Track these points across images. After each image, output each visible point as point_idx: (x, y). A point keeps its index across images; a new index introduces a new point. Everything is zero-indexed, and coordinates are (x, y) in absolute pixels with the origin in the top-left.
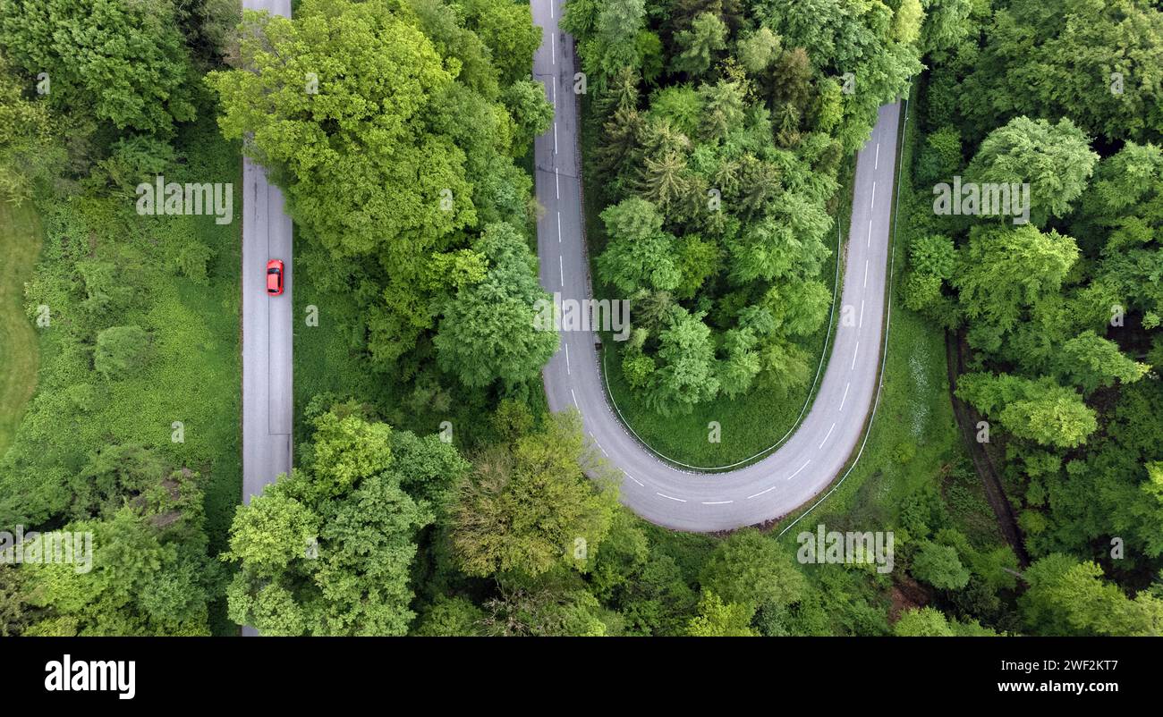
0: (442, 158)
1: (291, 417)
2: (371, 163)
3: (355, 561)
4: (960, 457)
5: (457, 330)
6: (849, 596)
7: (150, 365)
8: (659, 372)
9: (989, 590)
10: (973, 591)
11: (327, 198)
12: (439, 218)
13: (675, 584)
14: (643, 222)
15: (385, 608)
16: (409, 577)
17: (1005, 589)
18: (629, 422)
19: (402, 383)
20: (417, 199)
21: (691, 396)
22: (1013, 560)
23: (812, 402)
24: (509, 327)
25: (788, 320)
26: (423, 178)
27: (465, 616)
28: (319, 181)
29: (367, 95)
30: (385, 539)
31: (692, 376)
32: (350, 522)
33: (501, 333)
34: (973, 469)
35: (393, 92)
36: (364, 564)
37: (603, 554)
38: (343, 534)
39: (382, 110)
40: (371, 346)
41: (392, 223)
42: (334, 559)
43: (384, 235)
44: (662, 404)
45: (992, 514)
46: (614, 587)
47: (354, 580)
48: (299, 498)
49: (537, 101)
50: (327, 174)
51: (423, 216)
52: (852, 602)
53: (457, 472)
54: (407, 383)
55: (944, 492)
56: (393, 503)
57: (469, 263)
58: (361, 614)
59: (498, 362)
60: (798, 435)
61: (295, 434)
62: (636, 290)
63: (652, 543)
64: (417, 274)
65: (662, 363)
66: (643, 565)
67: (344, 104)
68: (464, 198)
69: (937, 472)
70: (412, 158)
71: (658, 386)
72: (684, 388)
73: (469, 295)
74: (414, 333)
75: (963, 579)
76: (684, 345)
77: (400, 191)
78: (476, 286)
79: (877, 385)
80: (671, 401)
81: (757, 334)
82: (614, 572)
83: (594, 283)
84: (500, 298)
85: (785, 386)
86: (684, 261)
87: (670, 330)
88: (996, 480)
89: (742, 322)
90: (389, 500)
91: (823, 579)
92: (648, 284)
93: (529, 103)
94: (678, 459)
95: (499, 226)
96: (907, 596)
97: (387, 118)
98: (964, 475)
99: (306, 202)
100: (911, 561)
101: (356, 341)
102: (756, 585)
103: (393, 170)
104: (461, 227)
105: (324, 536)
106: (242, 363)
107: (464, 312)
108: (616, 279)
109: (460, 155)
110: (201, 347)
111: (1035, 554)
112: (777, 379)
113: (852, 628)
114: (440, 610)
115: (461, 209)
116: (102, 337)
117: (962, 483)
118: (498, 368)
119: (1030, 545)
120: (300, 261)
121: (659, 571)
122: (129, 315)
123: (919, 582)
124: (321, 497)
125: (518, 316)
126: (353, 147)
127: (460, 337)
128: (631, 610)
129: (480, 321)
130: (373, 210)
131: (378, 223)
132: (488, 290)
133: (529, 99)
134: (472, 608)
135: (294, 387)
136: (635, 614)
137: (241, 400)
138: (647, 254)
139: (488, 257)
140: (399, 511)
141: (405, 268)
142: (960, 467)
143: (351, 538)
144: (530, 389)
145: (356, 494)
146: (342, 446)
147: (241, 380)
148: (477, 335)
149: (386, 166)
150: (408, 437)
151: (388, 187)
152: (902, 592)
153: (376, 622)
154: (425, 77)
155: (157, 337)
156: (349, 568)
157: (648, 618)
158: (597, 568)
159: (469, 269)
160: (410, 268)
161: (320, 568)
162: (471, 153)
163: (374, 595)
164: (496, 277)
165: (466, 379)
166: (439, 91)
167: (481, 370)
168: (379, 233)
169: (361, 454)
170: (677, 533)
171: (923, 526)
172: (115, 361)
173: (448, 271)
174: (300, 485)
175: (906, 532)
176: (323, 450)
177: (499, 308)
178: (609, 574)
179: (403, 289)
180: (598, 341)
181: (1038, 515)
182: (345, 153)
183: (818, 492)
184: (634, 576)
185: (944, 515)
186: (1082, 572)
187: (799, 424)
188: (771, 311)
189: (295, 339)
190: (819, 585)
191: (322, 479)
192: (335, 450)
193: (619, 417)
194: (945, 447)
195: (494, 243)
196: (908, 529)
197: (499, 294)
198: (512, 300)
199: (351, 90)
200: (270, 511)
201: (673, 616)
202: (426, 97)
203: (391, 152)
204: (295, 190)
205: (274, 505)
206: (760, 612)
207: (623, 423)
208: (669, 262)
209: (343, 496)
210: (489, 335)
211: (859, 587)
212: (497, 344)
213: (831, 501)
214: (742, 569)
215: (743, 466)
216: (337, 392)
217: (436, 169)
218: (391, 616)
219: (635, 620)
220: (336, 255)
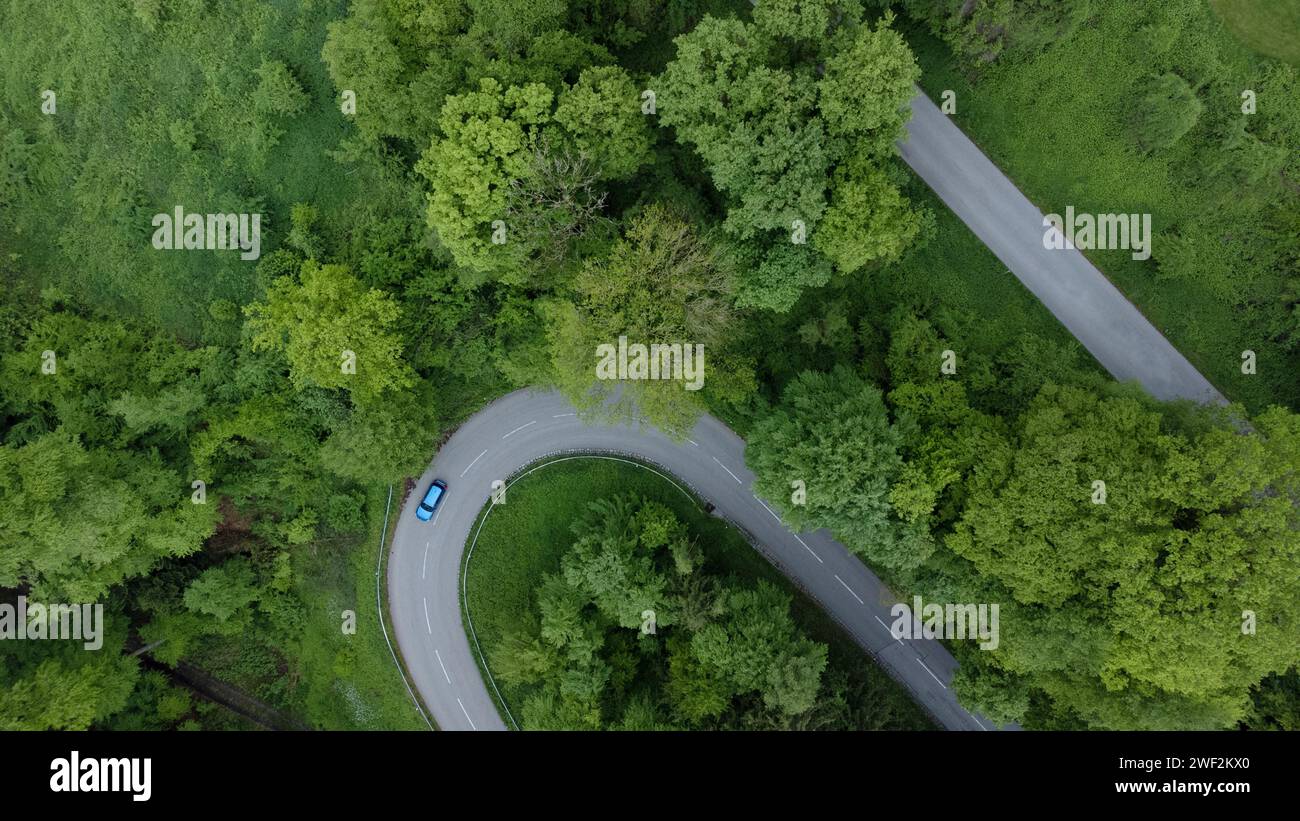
0: (1043, 581)
1: (939, 194)
2: (1112, 517)
3: (765, 123)
4: (290, 702)
5: (869, 423)
6: (282, 488)
7: (1119, 121)
8: (634, 542)
9: (160, 609)
10: (174, 594)
11: (1119, 441)
12: (991, 520)
13: (448, 359)
14: (785, 685)
15: (696, 108)
16: (700, 154)
17: (148, 622)
18: (619, 463)
19: (863, 315)
20: (1028, 520)
21: (585, 547)
22: (161, 656)
23: (468, 636)
24: (823, 473)
25: (558, 699)
26: (1044, 545)
27: (615, 164)
28: (1141, 449)
29: (1186, 588)
30: (756, 169)
31: (601, 569)
32: (805, 156)
33: (824, 458)
34: (270, 701)
35: (1162, 613)
36: (753, 128)
37: (536, 327)
38: (800, 139)
39: (1154, 582)
40: (926, 325)
41: (1032, 473)
42: (788, 107)
43: (1027, 454)
44: (604, 511)
45: (218, 675)
46: (501, 307)
47: (749, 105)
48: (870, 133)
49: (990, 706)
50: (1144, 467)
51: (1008, 506)
52: (274, 484)
53: (743, 289)
54: (858, 319)
55: (277, 654)
56: (780, 210)
57: (918, 500)
58: (713, 80)
59: (798, 424)
60: (455, 591)
61: (920, 181)
62: (727, 603)
63: (500, 376)
64: (955, 439)
65: (639, 552)
66: (492, 350)
67: (1204, 558)
68: (982, 557)
69: (300, 667)
70: (1075, 557)
71: (623, 524)
72: (598, 550)
73: (888, 468)
74: (898, 374)
75: (191, 599)
76: (635, 592)
77: (1054, 512)
78: (891, 482)
79: (423, 705)
80: (598, 521)
81: (575, 664)
82: (512, 320)
83: (769, 564)
84: (856, 492)
85: (508, 638)
86: (708, 676)
87: (660, 592)
88: (239, 710)
89: (598, 662)
90: (788, 209)
91: (318, 481)
92: (723, 621)
93: (997, 698)
94: (544, 469)
95: (922, 559)
96: (231, 531)
97: (1143, 580)
98: (272, 687)
99: (1134, 416)
100: (254, 568)
101: (947, 317)
102: (371, 431)
103: (1082, 527)
104: (958, 526)
105: (816, 120)
106: (1032, 200)
107: (878, 446)
108: (756, 598)
109: (1027, 596)
110: (1085, 179)
111: (148, 677)
112: (519, 638)
113: (254, 462)
114: (641, 149)
115: (975, 544)
116: (1197, 106)
117: (268, 679)
118: (793, 417)
119: (159, 679)
120: (1071, 344)
121: (472, 357)
122: (1187, 148)
123: (230, 556)
124: (852, 153)
125: (823, 491)
126: (1146, 519)
127: (859, 418)
128: (467, 299)
129: (856, 453)
130: (1063, 471)
131: (1045, 462)
132: (875, 490)
133: (1002, 702)
134: (613, 175)
135: (961, 222)
136: (460, 300)
137: (999, 165)
138: (751, 652)
139: (904, 520)
140: (767, 208)
141: (972, 435)
142: (283, 692)
143: (791, 142)
144: (738, 413)
145: (823, 186)
146: (876, 217)
147: (1017, 184)
148: (846, 436)
149: (1094, 528)
150: (820, 279)
151: (1069, 506)
152: (238, 532)
153: (693, 87)
154: (1138, 649)
155: (1139, 153)
156: (763, 112)
157: (445, 308)
158: (531, 310)
159: (912, 493)
160: (969, 442)
161: (792, 88)
162: (1014, 607)
163: (718, 109)
164: (879, 509)
165: (810, 377)
166: (1109, 645)
167: (806, 400)
168: (1034, 451)
169: (851, 227)
170: (485, 402)
171: (271, 609)
172: (1163, 97)
173: (929, 471)
174: (881, 145)
175: (281, 589)
176: (891, 197)
177: (850, 481)
178: (515, 315)
179: (951, 409)
180: (714, 513)
181: (173, 716)
182: (1147, 505)
183: (391, 555)
184: (491, 333)
185: (259, 635)
186: (81, 720)
187: (462, 603)
188: (580, 698)
189: (1004, 267)
190: (317, 473)
191: (864, 169)
192: (879, 207)
193: (632, 459)
194: (311, 700)
195: (911, 541)
196: (281, 593)
197: (862, 496)
198: (844, 501)
199: (1210, 580)
200: (891, 97)
201: (424, 329)
202: (1117, 630)
203: (1102, 547)
204: (1156, 418)
205: (892, 106)
206: (349, 405)
207: (624, 458)
208: (723, 662)
209: (830, 172)
210: (834, 446)
211: (280, 502)
212: (817, 443)
213: (372, 559)
214: (397, 433)
215: (479, 518)
216: (918, 254)
217: (1039, 565)
218: (684, 104)
219: (455, 295)
220: (1049, 388)
